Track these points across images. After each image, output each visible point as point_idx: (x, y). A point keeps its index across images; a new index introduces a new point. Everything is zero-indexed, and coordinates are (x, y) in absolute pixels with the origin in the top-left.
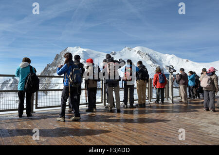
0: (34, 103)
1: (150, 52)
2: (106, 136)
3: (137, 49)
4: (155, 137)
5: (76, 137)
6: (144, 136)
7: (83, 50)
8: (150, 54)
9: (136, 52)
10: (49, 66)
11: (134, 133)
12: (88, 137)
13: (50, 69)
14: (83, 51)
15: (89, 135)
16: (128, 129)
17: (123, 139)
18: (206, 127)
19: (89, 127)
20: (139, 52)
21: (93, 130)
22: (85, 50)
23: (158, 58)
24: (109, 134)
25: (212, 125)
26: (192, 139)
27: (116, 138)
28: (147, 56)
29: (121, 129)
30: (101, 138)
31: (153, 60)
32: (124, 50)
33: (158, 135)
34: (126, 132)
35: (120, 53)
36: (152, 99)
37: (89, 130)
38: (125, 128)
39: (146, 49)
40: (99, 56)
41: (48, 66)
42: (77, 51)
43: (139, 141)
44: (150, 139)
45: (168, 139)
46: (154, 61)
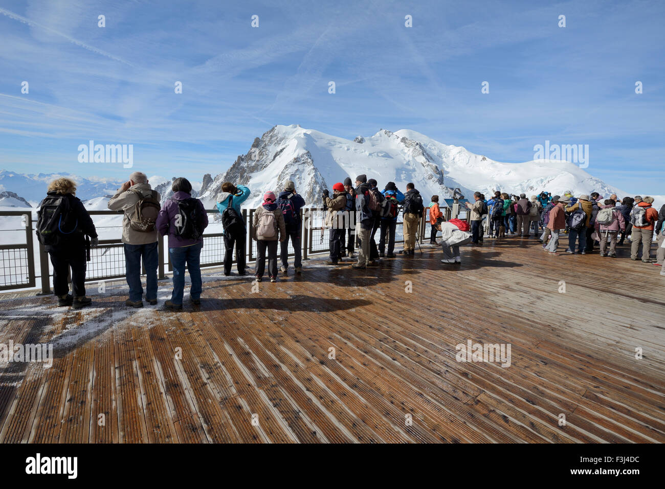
0: (248, 253)
1: (424, 139)
2: (363, 311)
3: (401, 133)
4: (428, 311)
5: (324, 314)
6: (414, 311)
7: (304, 131)
8: (422, 144)
9: (399, 140)
10: (243, 160)
11: (400, 305)
12: (340, 312)
13: (244, 164)
14: (305, 134)
15: (340, 309)
16: (393, 298)
17: (387, 315)
18: (495, 294)
19: (337, 294)
20: (404, 140)
21: (344, 301)
22: (309, 132)
23: (435, 152)
24: (367, 307)
25: (503, 291)
26: (475, 315)
27: (377, 314)
28: (418, 147)
29: (382, 298)
30: (357, 315)
31: (427, 154)
32: (378, 134)
33: (432, 309)
34: (390, 303)
35: (371, 140)
36: (425, 239)
37: (338, 300)
38: (387, 296)
39: (416, 134)
40: (332, 143)
41: (241, 159)
42: (294, 132)
43: (407, 319)
44: (422, 315)
45: (445, 314)
46: (429, 157)
